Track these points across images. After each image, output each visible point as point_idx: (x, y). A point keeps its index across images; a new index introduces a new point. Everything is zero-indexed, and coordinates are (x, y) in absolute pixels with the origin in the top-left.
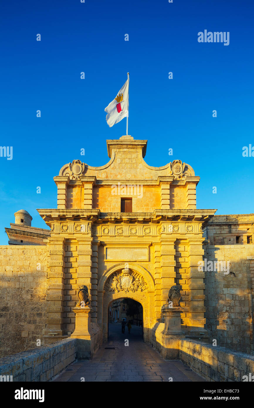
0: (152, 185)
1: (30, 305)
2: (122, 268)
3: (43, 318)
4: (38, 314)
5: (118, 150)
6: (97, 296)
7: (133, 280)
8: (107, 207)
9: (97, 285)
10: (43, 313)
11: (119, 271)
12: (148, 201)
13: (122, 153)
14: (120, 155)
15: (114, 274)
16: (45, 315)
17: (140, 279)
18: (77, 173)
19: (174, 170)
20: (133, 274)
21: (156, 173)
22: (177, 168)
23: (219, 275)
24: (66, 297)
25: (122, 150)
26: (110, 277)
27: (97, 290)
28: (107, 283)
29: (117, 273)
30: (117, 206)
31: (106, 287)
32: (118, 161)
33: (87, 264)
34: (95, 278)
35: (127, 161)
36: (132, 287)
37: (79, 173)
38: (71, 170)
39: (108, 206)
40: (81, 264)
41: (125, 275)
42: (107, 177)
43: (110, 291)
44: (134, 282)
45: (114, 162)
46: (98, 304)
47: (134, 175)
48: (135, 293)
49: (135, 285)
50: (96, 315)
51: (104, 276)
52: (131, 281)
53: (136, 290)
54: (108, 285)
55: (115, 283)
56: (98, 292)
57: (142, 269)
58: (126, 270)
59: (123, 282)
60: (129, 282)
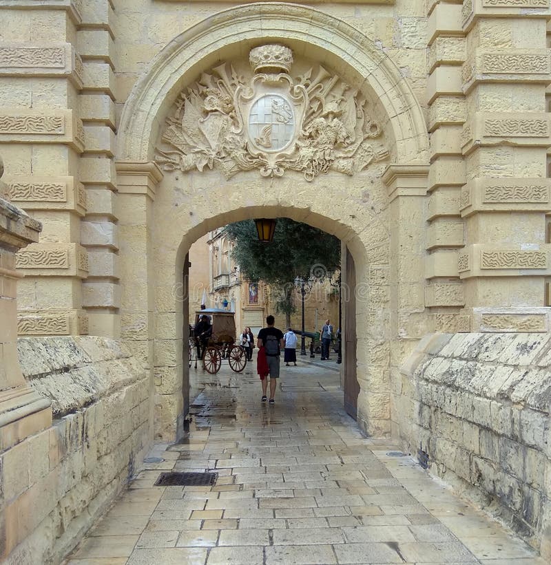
2: (249, 38)
6: (112, 189)
7: (310, 115)
9: (112, 128)
11: (237, 58)
15: (207, 79)
17: (350, 107)
20: (311, 79)
26: (188, 94)
27: (109, 156)
28: (173, 127)
29: (221, 70)
31: (164, 149)
34: (100, 86)
36: (306, 152)
41: (270, 85)
43: (186, 172)
44: (318, 122)
48: (321, 181)
49: (322, 137)
50: (105, 294)
51: (149, 81)
52: (299, 115)
53: (325, 167)
54: (181, 139)
55: (212, 125)
56: (121, 171)
57: (361, 43)
58: (276, 50)
59: (253, 120)
60: (287, 123)
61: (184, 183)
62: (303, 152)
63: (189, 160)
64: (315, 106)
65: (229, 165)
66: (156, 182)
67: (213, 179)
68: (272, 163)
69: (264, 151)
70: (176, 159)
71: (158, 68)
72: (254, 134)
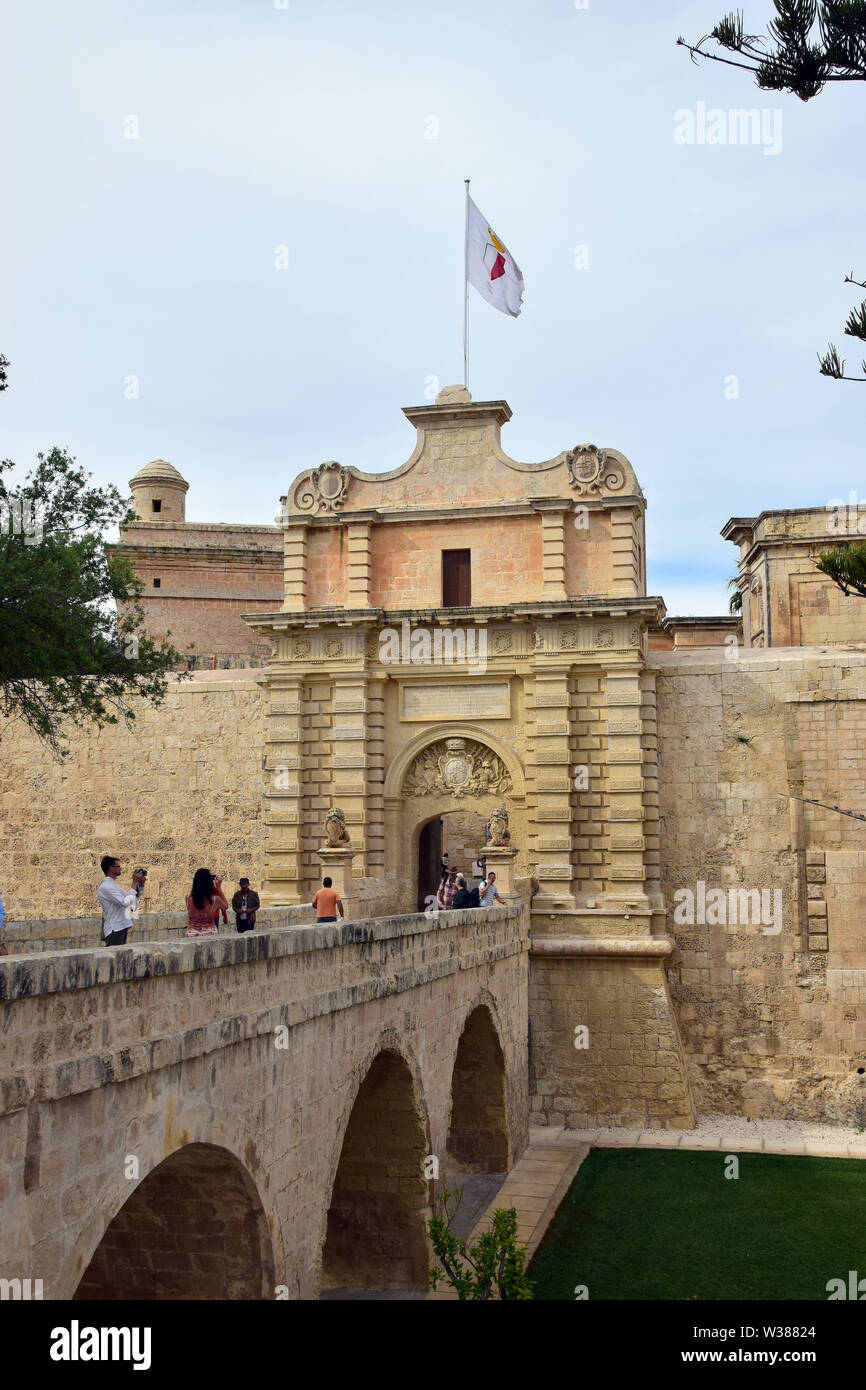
0: (521, 516)
1: (224, 834)
2: (444, 737)
3: (255, 866)
4: (241, 857)
5: (432, 425)
6: (382, 809)
7: (475, 768)
8: (406, 577)
9: (382, 782)
10: (254, 853)
11: (440, 745)
12: (510, 554)
13: (443, 431)
14: (439, 436)
15: (427, 752)
16: (258, 859)
17: (495, 762)
18: (331, 494)
19: (578, 472)
20: (474, 753)
21: (532, 478)
22: (584, 465)
23: (708, 748)
24: (308, 813)
25: (443, 425)
26: (418, 759)
27: (381, 796)
28: (411, 776)
29: (433, 748)
30: (431, 573)
31: (406, 785)
32: (435, 452)
33: (355, 735)
34: (378, 766)
35: (456, 450)
36: (474, 785)
37: (337, 494)
38: (316, 486)
39: (408, 573)
40: (343, 736)
41: (455, 756)
42: (405, 496)
43: (417, 796)
44: (480, 771)
45: (423, 458)
46: (386, 830)
47: (475, 488)
48: (484, 798)
49: (481, 778)
50: (379, 858)
51: (400, 757)
52: (470, 768)
53: (481, 793)
54: (412, 780)
55: (428, 775)
56: (385, 801)
57: (498, 741)
58: (457, 742)
59: (449, 771)
60: (465, 772)
61: (416, 801)
62: (472, 786)
63: (418, 791)
64: (478, 763)
65: (436, 793)
66: (403, 802)
67: (430, 798)
68: (457, 791)
69: (453, 785)
70: (412, 789)
71: (403, 753)
72: (449, 777)
